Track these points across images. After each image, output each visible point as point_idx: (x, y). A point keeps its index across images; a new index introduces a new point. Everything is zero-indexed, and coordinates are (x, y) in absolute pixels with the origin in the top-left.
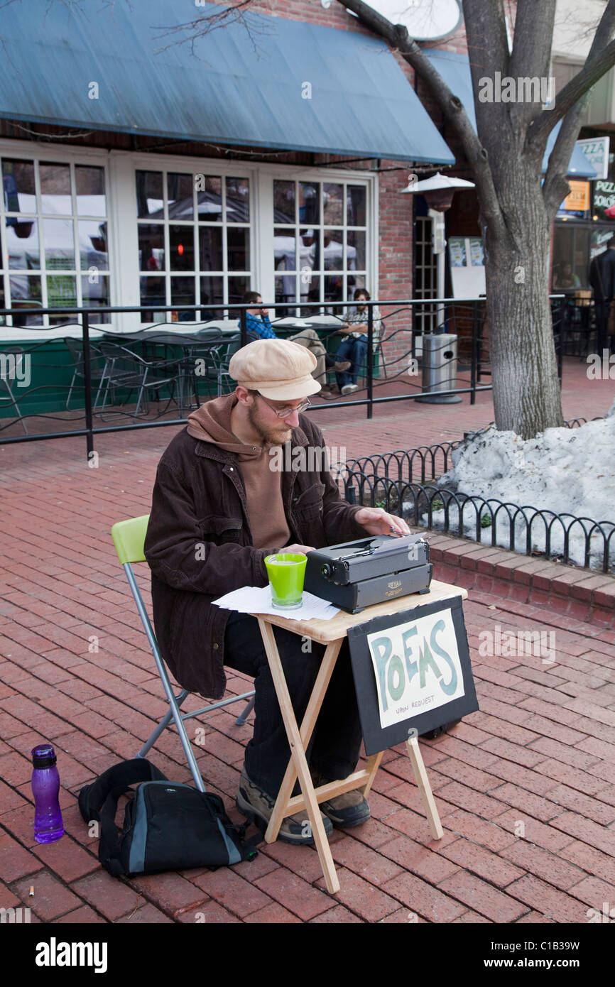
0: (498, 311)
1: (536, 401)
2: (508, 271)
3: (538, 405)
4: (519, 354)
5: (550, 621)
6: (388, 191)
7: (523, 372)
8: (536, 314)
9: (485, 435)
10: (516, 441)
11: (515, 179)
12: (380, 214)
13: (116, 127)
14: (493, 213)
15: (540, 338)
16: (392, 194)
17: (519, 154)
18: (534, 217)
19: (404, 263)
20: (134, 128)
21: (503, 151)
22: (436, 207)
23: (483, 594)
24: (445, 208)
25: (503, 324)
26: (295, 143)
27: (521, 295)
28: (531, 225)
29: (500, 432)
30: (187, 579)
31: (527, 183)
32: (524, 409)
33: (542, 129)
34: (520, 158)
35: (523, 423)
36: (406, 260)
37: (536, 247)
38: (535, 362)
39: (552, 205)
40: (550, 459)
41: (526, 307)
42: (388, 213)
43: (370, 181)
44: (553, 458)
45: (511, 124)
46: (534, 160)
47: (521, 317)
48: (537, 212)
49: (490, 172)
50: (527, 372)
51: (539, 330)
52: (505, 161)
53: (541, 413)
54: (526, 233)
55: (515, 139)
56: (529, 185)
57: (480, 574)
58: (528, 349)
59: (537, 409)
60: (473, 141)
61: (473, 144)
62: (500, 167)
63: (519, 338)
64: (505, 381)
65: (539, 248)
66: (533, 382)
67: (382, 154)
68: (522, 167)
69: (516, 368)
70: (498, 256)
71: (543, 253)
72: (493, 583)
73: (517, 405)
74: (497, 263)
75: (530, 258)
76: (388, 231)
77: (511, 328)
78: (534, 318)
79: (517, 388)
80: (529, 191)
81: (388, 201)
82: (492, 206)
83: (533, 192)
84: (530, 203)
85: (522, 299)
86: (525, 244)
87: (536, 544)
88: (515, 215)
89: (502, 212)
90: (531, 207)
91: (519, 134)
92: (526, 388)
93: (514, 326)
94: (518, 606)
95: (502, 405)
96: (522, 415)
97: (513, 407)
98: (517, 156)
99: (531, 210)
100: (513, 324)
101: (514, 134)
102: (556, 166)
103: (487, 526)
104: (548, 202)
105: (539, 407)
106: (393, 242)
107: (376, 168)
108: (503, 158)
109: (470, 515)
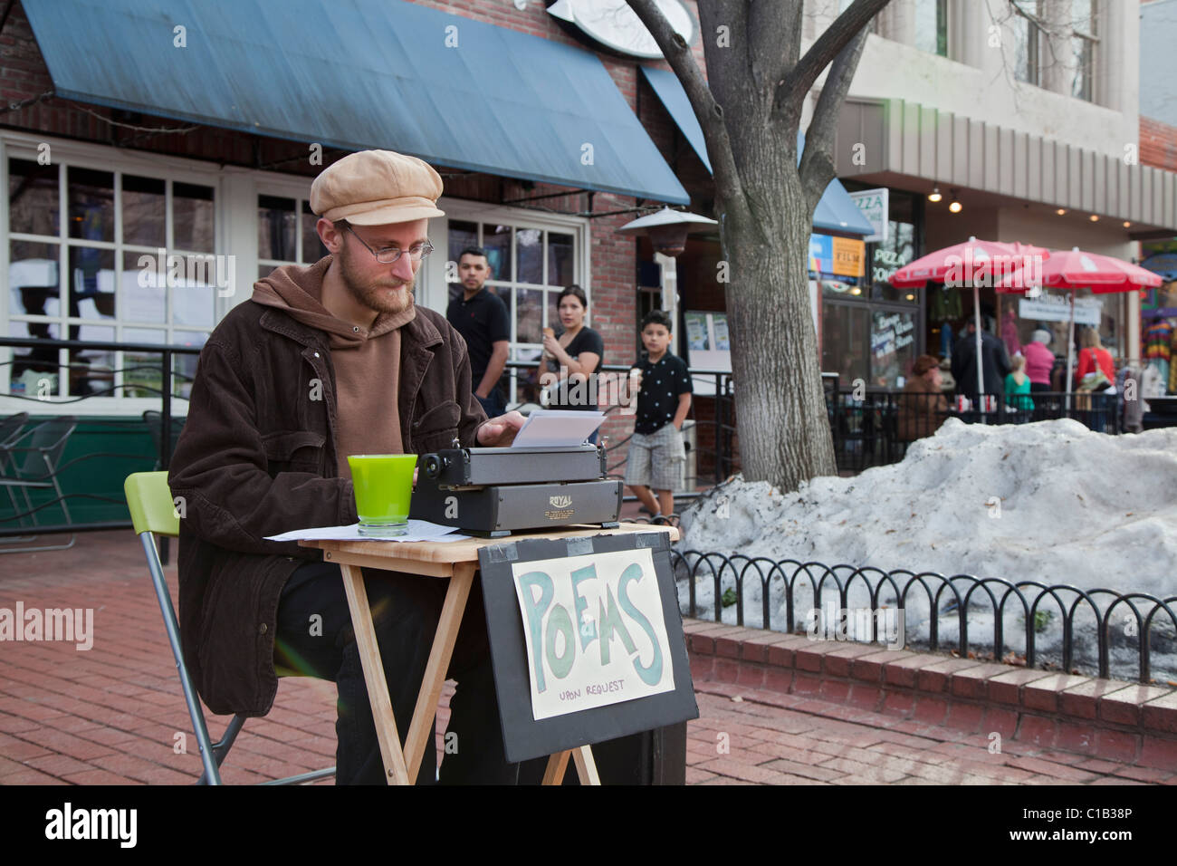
0: (744, 326)
1: (798, 450)
2: (754, 271)
3: (802, 454)
4: (774, 385)
5: (823, 712)
6: (602, 243)
7: (780, 409)
8: (795, 330)
9: (727, 488)
10: (770, 495)
11: (761, 152)
12: (592, 272)
13: (231, 123)
14: (732, 191)
15: (802, 362)
16: (609, 247)
17: (766, 119)
18: (789, 201)
19: (625, 338)
20: (254, 125)
21: (745, 115)
22: (664, 249)
23: (723, 686)
24: (677, 252)
25: (750, 344)
26: (476, 162)
27: (773, 304)
28: (784, 212)
29: (748, 484)
30: (234, 521)
31: (777, 158)
32: (782, 460)
33: (794, 89)
34: (767, 125)
35: (782, 480)
36: (627, 335)
37: (793, 241)
38: (796, 395)
39: (812, 192)
40: (819, 516)
41: (780, 321)
42: (602, 271)
43: (578, 229)
44: (823, 514)
45: (754, 82)
46: (786, 128)
47: (774, 334)
48: (793, 195)
49: (727, 135)
50: (785, 410)
51: (799, 351)
52: (748, 129)
53: (806, 465)
54: (778, 222)
55: (759, 100)
56: (781, 162)
57: (720, 659)
58: (786, 378)
59: (801, 461)
60: (703, 93)
61: (704, 97)
62: (741, 137)
63: (773, 363)
64: (755, 423)
65: (797, 242)
66: (794, 422)
67: (595, 185)
68: (770, 137)
69: (769, 403)
70: (741, 251)
71: (801, 249)
72: (739, 670)
73: (772, 455)
74: (741, 262)
75: (784, 255)
76: (604, 295)
77: (761, 348)
78: (792, 335)
79: (771, 431)
80: (781, 168)
81: (603, 256)
82: (732, 183)
83: (786, 170)
84: (783, 184)
85: (775, 309)
86: (776, 236)
87: (801, 620)
88: (763, 198)
89: (745, 192)
90: (784, 188)
91: (765, 95)
92: (784, 431)
93: (766, 345)
94: (777, 697)
95: (751, 457)
96: (780, 469)
97: (767, 459)
98: (763, 122)
99: (785, 192)
100: (764, 343)
101: (759, 95)
102: (815, 141)
103: (731, 604)
104: (807, 186)
105: (803, 458)
106: (609, 309)
107: (587, 213)
108: (745, 124)
109: (706, 592)
